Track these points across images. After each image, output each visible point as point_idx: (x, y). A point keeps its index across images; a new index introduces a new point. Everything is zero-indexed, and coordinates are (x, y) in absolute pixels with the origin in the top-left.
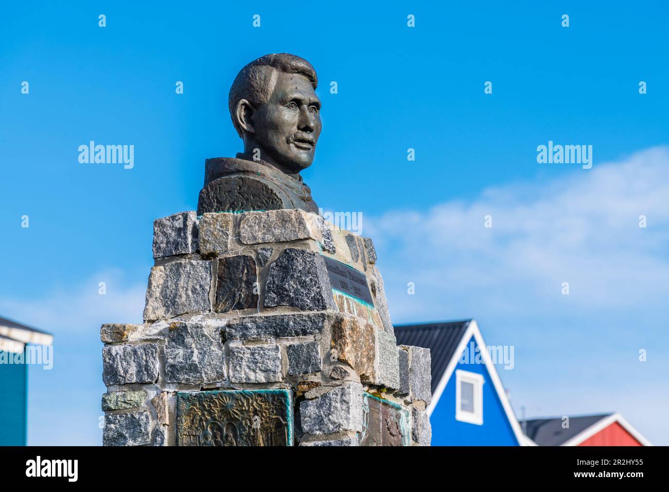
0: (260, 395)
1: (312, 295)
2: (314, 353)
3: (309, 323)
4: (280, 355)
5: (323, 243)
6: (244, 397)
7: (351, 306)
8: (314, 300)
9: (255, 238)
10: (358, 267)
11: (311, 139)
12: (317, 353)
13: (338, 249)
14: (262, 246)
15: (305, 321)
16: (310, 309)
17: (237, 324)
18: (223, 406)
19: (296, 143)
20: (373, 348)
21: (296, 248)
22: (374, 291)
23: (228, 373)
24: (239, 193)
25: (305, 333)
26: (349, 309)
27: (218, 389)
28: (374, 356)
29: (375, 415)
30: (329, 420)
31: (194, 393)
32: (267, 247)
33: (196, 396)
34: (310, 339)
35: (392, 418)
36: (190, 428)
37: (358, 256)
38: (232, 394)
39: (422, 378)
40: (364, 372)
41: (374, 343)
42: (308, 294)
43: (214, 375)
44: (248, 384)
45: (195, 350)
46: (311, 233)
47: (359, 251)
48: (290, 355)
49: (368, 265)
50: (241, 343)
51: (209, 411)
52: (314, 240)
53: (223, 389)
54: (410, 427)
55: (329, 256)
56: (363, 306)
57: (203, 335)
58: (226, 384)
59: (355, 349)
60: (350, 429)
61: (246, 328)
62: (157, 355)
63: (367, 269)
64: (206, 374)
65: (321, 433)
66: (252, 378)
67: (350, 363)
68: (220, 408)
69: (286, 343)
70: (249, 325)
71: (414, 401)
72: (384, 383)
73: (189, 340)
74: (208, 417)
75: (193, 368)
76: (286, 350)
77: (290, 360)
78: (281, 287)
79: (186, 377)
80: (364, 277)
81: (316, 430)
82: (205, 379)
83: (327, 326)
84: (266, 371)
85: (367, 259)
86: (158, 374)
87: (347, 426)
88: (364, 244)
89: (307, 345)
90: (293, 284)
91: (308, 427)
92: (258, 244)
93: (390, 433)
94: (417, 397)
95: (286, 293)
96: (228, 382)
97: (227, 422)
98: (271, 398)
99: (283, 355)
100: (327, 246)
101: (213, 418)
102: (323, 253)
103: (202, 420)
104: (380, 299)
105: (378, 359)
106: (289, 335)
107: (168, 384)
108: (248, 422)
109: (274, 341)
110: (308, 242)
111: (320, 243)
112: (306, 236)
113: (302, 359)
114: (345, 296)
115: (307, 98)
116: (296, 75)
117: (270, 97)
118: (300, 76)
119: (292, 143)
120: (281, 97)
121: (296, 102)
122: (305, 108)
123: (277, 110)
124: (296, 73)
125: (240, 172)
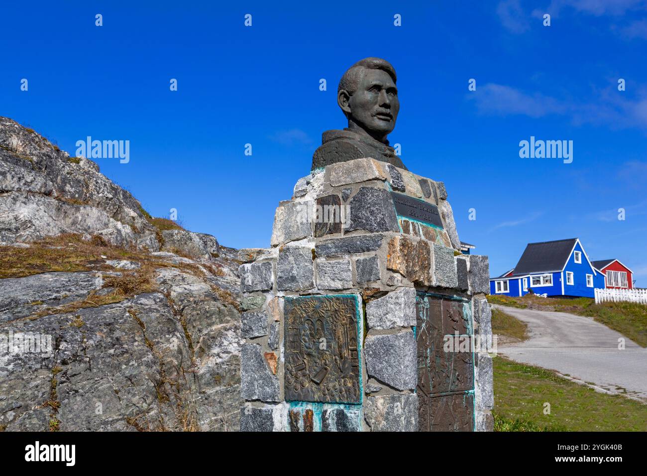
0: (338, 299)
1: (379, 220)
2: (374, 265)
3: (371, 242)
4: (351, 268)
5: (391, 182)
6: (328, 300)
7: (417, 228)
8: (379, 224)
9: (340, 182)
10: (431, 201)
11: (388, 113)
12: (377, 265)
13: (408, 188)
14: (345, 187)
15: (368, 240)
16: (377, 231)
17: (322, 245)
18: (314, 307)
19: (378, 116)
20: (429, 259)
21: (367, 186)
22: (444, 218)
23: (316, 282)
24: (336, 152)
25: (368, 250)
26: (414, 229)
27: (309, 294)
28: (429, 264)
29: (436, 309)
30: (387, 318)
31: (295, 298)
32: (348, 187)
33: (296, 300)
34: (373, 253)
35: (455, 308)
36: (293, 323)
37: (430, 194)
38: (319, 298)
39: (481, 276)
40: (417, 278)
41: (429, 255)
42: (375, 219)
43: (307, 284)
44: (330, 290)
45: (294, 265)
46: (377, 174)
47: (432, 190)
48: (358, 267)
49: (439, 200)
50: (324, 259)
51: (305, 311)
52: (381, 180)
53: (313, 294)
54: (473, 312)
55: (399, 192)
56: (431, 228)
57: (300, 255)
58: (315, 291)
59: (407, 261)
60: (402, 325)
61: (328, 248)
62: (272, 270)
63: (439, 203)
64: (302, 283)
65: (381, 328)
66: (332, 285)
67: (401, 272)
68: (312, 309)
69: (355, 258)
70: (330, 245)
71: (475, 294)
72: (440, 284)
73: (291, 258)
74: (305, 315)
75: (293, 279)
76: (355, 263)
77: (358, 271)
78: (356, 216)
79: (290, 285)
80: (436, 208)
81: (378, 326)
82: (302, 287)
83: (384, 243)
84: (341, 280)
85: (439, 196)
86: (272, 284)
87: (400, 323)
88: (436, 186)
89: (370, 259)
90: (364, 213)
91: (372, 324)
92: (342, 185)
93: (452, 320)
94: (477, 290)
95: (359, 220)
96: (316, 289)
97: (317, 319)
98: (345, 301)
99: (353, 267)
100: (395, 185)
101: (308, 316)
102: (392, 190)
103: (301, 318)
104: (449, 223)
105: (434, 267)
106: (357, 251)
107: (279, 291)
108: (331, 319)
109: (347, 257)
110: (376, 181)
111: (389, 183)
112: (374, 177)
113: (366, 271)
114: (411, 221)
115: (386, 85)
116: (378, 71)
117: (359, 86)
118: (382, 71)
119: (375, 116)
120: (366, 85)
121: (377, 88)
122: (384, 91)
123: (364, 93)
124: (378, 69)
125: (338, 138)
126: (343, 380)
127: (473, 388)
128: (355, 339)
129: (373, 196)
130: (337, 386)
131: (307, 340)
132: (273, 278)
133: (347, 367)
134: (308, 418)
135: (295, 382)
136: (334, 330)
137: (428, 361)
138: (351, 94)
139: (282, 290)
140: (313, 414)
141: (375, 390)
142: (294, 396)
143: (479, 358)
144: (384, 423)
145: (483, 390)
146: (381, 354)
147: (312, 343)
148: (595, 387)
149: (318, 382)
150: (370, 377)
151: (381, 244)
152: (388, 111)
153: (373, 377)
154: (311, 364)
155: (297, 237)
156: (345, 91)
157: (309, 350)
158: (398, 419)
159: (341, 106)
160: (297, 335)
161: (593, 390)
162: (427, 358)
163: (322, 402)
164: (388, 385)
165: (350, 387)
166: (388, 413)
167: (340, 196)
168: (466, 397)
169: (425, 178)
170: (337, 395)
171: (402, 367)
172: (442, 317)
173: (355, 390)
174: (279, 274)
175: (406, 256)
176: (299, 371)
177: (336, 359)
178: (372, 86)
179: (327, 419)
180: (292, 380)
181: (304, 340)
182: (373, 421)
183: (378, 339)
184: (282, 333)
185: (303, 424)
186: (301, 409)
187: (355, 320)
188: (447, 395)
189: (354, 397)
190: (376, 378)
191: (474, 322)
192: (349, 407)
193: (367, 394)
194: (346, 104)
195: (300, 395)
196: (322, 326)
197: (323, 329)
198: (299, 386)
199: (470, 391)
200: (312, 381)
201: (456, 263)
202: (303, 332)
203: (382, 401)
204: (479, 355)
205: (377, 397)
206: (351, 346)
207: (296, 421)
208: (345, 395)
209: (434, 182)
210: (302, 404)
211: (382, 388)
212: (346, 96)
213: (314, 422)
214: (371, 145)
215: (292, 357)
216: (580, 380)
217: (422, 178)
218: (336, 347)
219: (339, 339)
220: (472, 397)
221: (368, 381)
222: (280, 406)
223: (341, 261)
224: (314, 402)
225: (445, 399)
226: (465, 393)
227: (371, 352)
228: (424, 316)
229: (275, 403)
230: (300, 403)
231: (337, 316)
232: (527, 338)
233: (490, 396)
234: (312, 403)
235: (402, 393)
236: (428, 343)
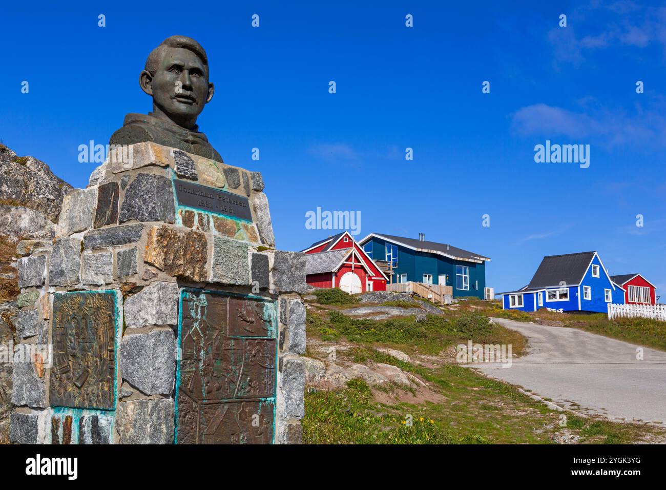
0: (100, 295)
1: (149, 210)
2: (133, 258)
3: (133, 232)
4: (112, 261)
5: (175, 169)
6: (91, 296)
7: (205, 220)
8: (150, 213)
9: (120, 168)
10: (240, 192)
11: (188, 95)
12: (136, 257)
13: (203, 176)
14: (124, 174)
15: (130, 231)
17: (90, 236)
18: (79, 304)
19: (178, 99)
20: (204, 252)
21: (143, 173)
22: (255, 210)
23: (82, 276)
25: (130, 241)
26: (201, 221)
27: (76, 290)
28: (204, 258)
29: (219, 307)
30: (140, 315)
31: (63, 294)
32: (127, 174)
33: (64, 296)
34: (133, 245)
35: (249, 307)
36: (61, 321)
37: (239, 184)
38: (83, 294)
39: (292, 274)
40: (181, 273)
41: (205, 248)
42: (147, 209)
43: (74, 279)
44: (94, 285)
45: (64, 258)
46: (153, 159)
47: (242, 180)
48: (119, 260)
49: (252, 192)
50: (91, 252)
51: (71, 308)
52: (159, 166)
53: (80, 290)
54: (279, 312)
55: (188, 181)
56: (229, 220)
57: (70, 247)
58: (80, 286)
59: (166, 253)
60: (154, 323)
61: (95, 239)
62: (45, 264)
63: (251, 194)
64: (70, 278)
65: (135, 327)
66: (96, 280)
67: (156, 265)
68: (77, 306)
69: (117, 250)
70: (96, 237)
71: (281, 293)
72: (220, 280)
73: (62, 251)
74: (71, 313)
75: (62, 273)
76: (116, 256)
77: (118, 264)
78: (130, 205)
79: (59, 280)
80: (246, 201)
81: (132, 324)
82: (69, 282)
83: (144, 233)
84: (104, 274)
85: (252, 186)
86: (44, 279)
87: (152, 321)
88: (249, 176)
89: (129, 251)
90: (137, 202)
91: (128, 322)
92: (122, 172)
93: (244, 320)
94: (284, 289)
95: (132, 209)
96: (82, 284)
97: (82, 317)
98: (106, 297)
99: (114, 261)
100: (181, 172)
101: (74, 313)
102: (176, 178)
103: (68, 316)
104: (262, 217)
105: (212, 261)
106: (119, 243)
107: (50, 286)
108: (94, 317)
109: (111, 249)
110: (152, 167)
111: (173, 170)
112: (149, 163)
113: (125, 263)
114: (196, 211)
115: (188, 65)
116: (181, 49)
117: (160, 66)
118: (186, 50)
119: (174, 98)
120: (166, 64)
121: (178, 68)
122: (186, 72)
123: (163, 74)
124: (182, 47)
125: (134, 122)
126: (101, 384)
127: (274, 395)
128: (112, 339)
129: (147, 183)
130: (95, 391)
131: (73, 340)
132: (45, 273)
133: (105, 370)
134: (67, 425)
135: (59, 386)
136: (97, 329)
137: (201, 364)
138: (153, 74)
139: (53, 286)
140: (71, 421)
141: (126, 394)
142: (57, 401)
143: (284, 363)
144: (132, 430)
145: (289, 398)
146: (134, 355)
147: (77, 343)
148: (549, 403)
149: (79, 385)
150: (124, 380)
151: (141, 235)
152: (189, 93)
153: (126, 381)
154: (75, 366)
155: (78, 228)
156: (147, 72)
157: (74, 351)
158: (144, 426)
159: (143, 88)
160: (65, 334)
161: (546, 406)
162: (200, 360)
163: (81, 408)
164: (138, 389)
165: (106, 392)
166: (136, 420)
167: (119, 184)
168: (262, 405)
169: (234, 167)
170: (94, 400)
171: (151, 369)
172: (228, 316)
173: (110, 395)
174: (51, 268)
175: (164, 247)
176: (64, 373)
177: (96, 361)
178: (172, 65)
179: (84, 426)
180: (57, 384)
181: (70, 339)
182: (122, 428)
183: (132, 339)
184: (50, 332)
185: (62, 432)
186: (62, 415)
187: (113, 318)
188: (229, 402)
189: (109, 403)
190: (128, 382)
191: (280, 324)
192: (104, 414)
193: (120, 399)
194: (149, 86)
195: (62, 400)
196: (86, 326)
197: (87, 328)
198: (62, 391)
199: (269, 399)
200: (75, 384)
201: (250, 258)
202: (70, 331)
203: (132, 406)
204: (285, 360)
205: (127, 402)
206: (110, 346)
207: (57, 429)
208: (102, 401)
209: (248, 172)
210: (64, 409)
211: (133, 393)
212: (148, 77)
213: (72, 429)
214: (168, 130)
215: (58, 359)
216: (538, 395)
217: (230, 166)
218: (98, 347)
219: (100, 339)
220: (272, 406)
221: (122, 385)
222: (45, 412)
223: (104, 253)
224: (74, 408)
225: (226, 407)
226: (260, 401)
227: (125, 353)
228: (197, 314)
229: (42, 409)
230: (63, 408)
231: (99, 313)
232: (525, 354)
233: (298, 405)
234: (72, 409)
235: (150, 398)
236: (202, 345)
